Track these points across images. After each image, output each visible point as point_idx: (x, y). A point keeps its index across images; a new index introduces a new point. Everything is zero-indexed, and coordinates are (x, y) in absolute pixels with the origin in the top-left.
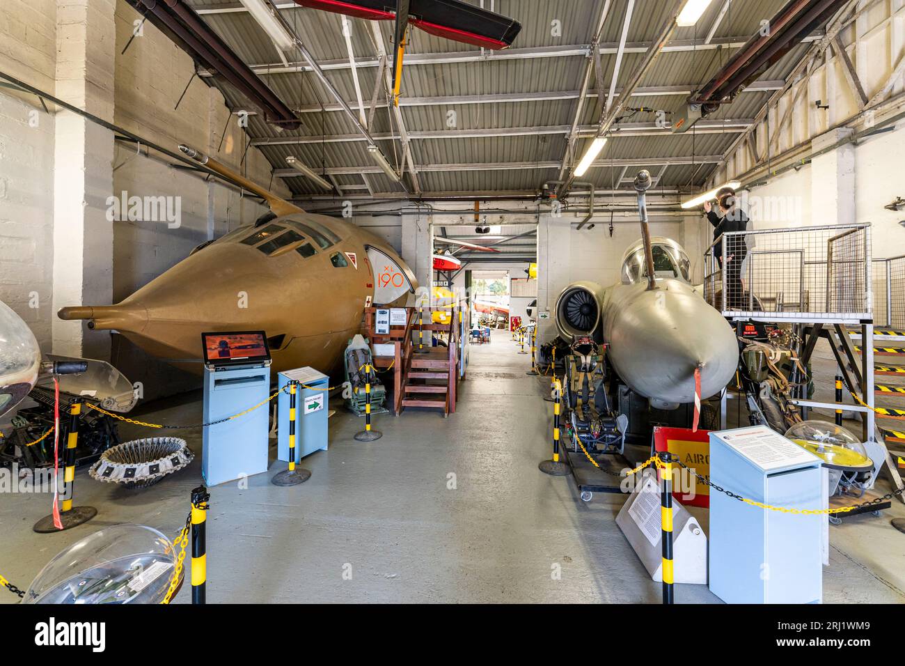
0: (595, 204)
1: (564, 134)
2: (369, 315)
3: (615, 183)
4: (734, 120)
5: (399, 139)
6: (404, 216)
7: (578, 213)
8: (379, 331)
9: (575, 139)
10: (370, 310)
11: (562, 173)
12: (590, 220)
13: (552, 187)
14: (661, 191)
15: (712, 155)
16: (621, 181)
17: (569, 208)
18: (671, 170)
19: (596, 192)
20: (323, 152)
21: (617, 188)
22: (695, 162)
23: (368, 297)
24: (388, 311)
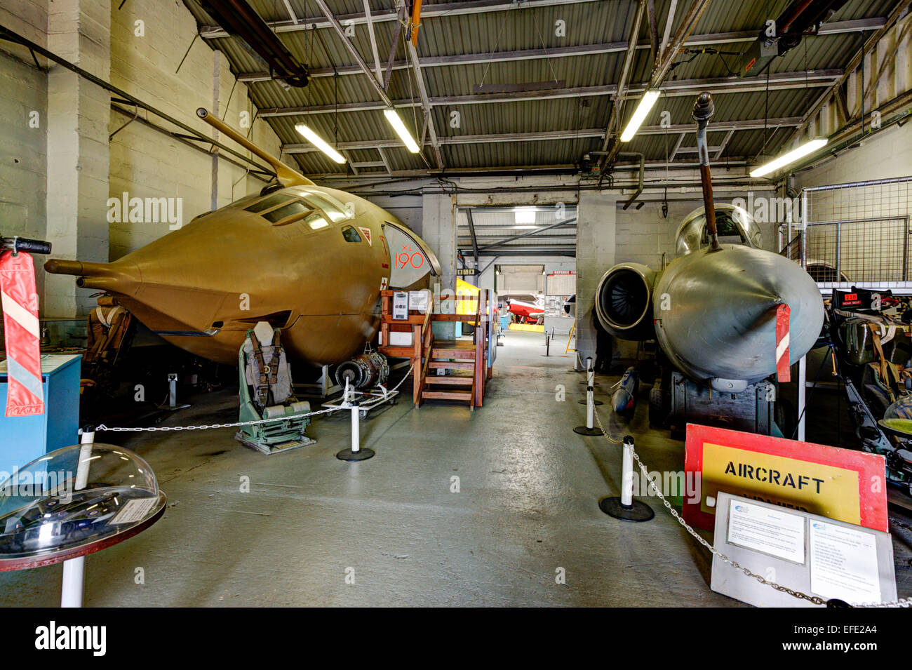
0: (645, 180)
1: (609, 96)
2: (385, 299)
3: (670, 155)
4: (818, 71)
5: (420, 107)
6: (425, 196)
7: (625, 190)
8: (397, 316)
9: (622, 102)
10: (386, 293)
11: (606, 143)
12: (638, 198)
13: (594, 159)
14: (726, 163)
15: (789, 117)
16: (677, 150)
17: (615, 185)
18: (738, 136)
19: (646, 166)
20: (336, 123)
21: (671, 160)
22: (769, 126)
23: (383, 279)
24: (406, 294)
